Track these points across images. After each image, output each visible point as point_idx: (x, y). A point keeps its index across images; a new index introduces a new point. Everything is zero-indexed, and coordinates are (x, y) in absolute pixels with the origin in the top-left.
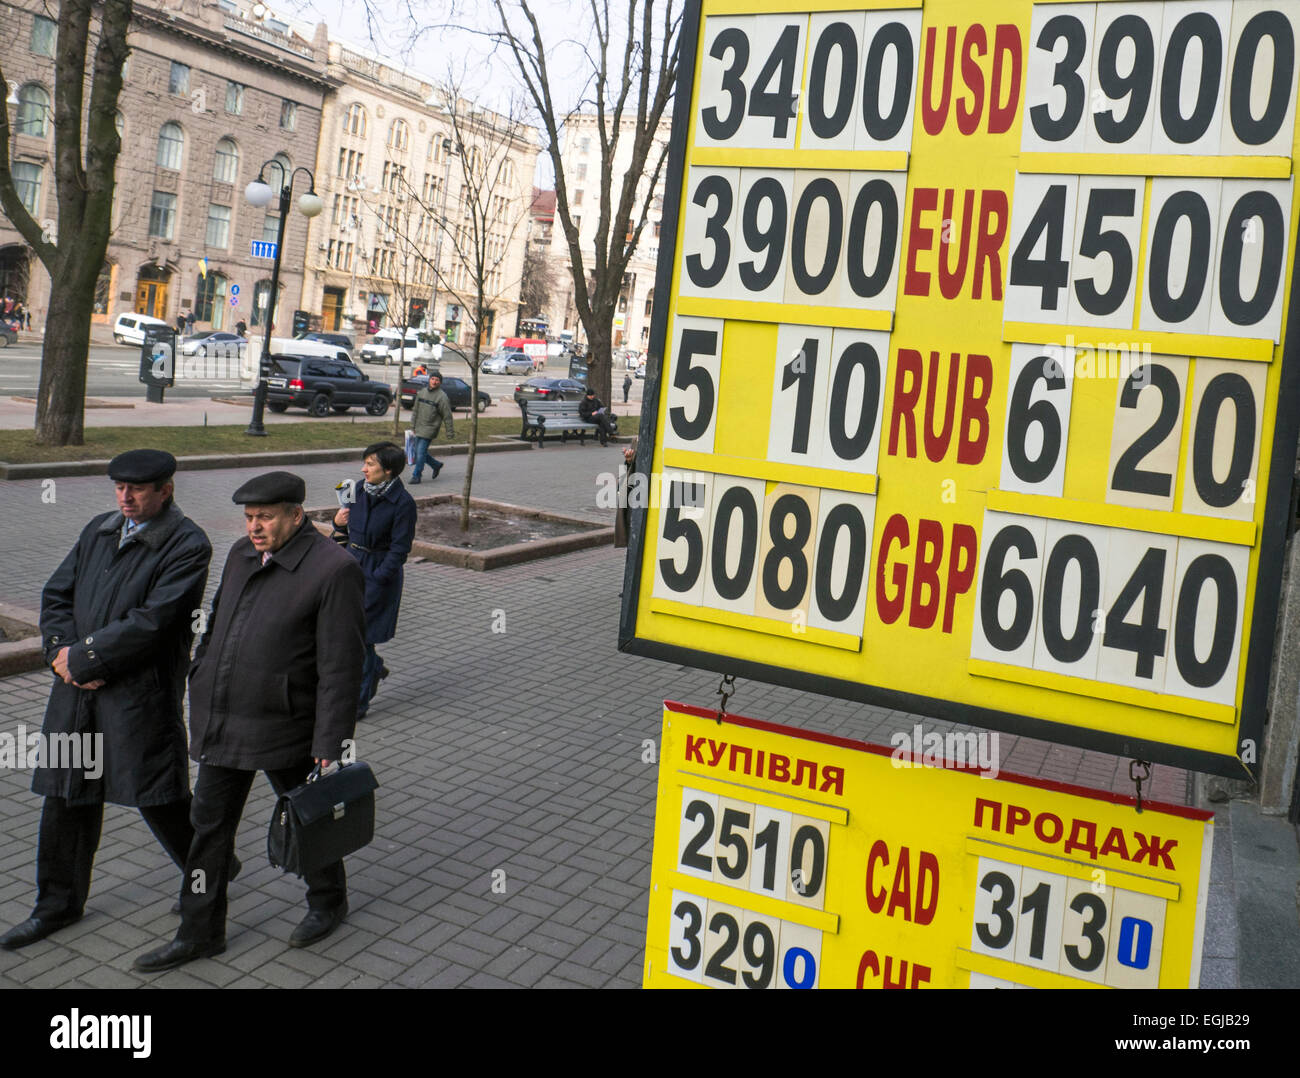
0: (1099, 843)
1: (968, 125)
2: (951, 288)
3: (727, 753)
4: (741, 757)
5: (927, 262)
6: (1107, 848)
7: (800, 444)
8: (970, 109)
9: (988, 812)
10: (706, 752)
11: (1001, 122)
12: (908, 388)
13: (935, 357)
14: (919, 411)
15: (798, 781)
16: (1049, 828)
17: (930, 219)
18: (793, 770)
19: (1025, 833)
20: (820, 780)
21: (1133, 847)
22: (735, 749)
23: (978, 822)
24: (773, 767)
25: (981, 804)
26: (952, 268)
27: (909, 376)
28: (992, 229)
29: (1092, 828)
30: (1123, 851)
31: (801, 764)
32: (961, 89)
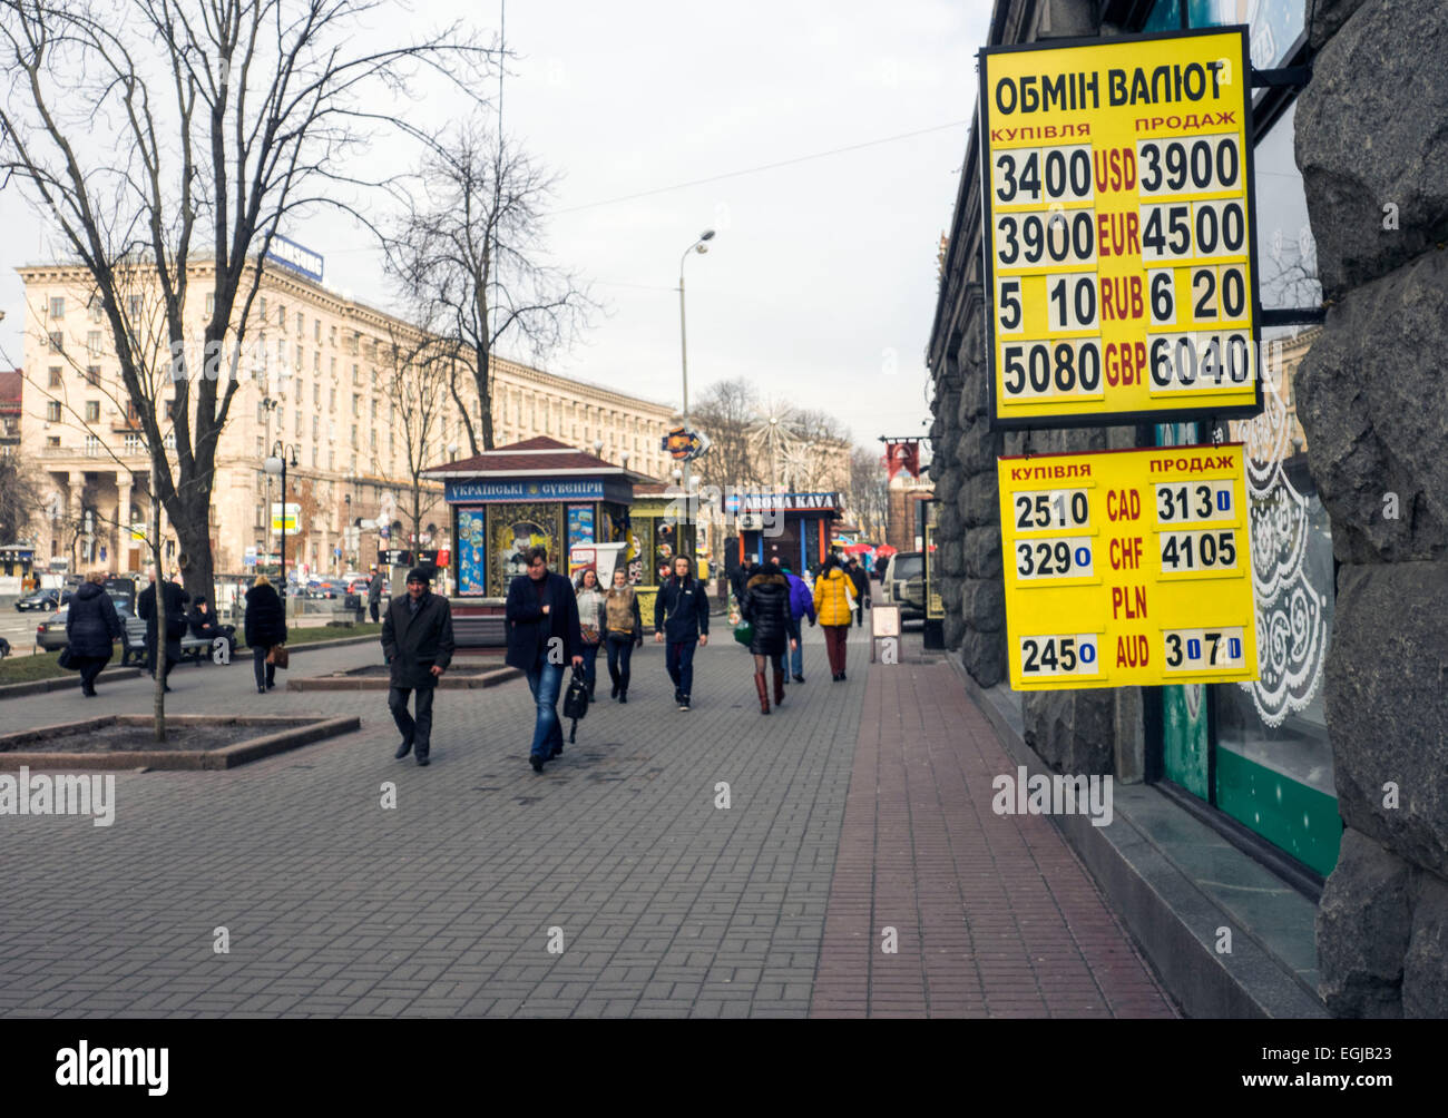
0: (1203, 465)
1: (1116, 187)
2: (1119, 251)
3: (1033, 472)
4: (1040, 472)
5: (1107, 242)
6: (1207, 466)
7: (1063, 322)
8: (1116, 181)
9: (1156, 465)
10: (1022, 474)
11: (1130, 185)
12: (1107, 293)
13: (1117, 280)
14: (1113, 301)
15: (1069, 475)
16: (1182, 465)
17: (1107, 226)
18: (1066, 471)
19: (1173, 469)
20: (1080, 472)
21: (1216, 463)
22: (1036, 470)
23: (1152, 469)
24: (1056, 472)
25: (1152, 463)
26: (1119, 244)
27: (1107, 289)
28: (1133, 227)
29: (1199, 460)
30: (1213, 466)
31: (1069, 468)
32: (1111, 174)
